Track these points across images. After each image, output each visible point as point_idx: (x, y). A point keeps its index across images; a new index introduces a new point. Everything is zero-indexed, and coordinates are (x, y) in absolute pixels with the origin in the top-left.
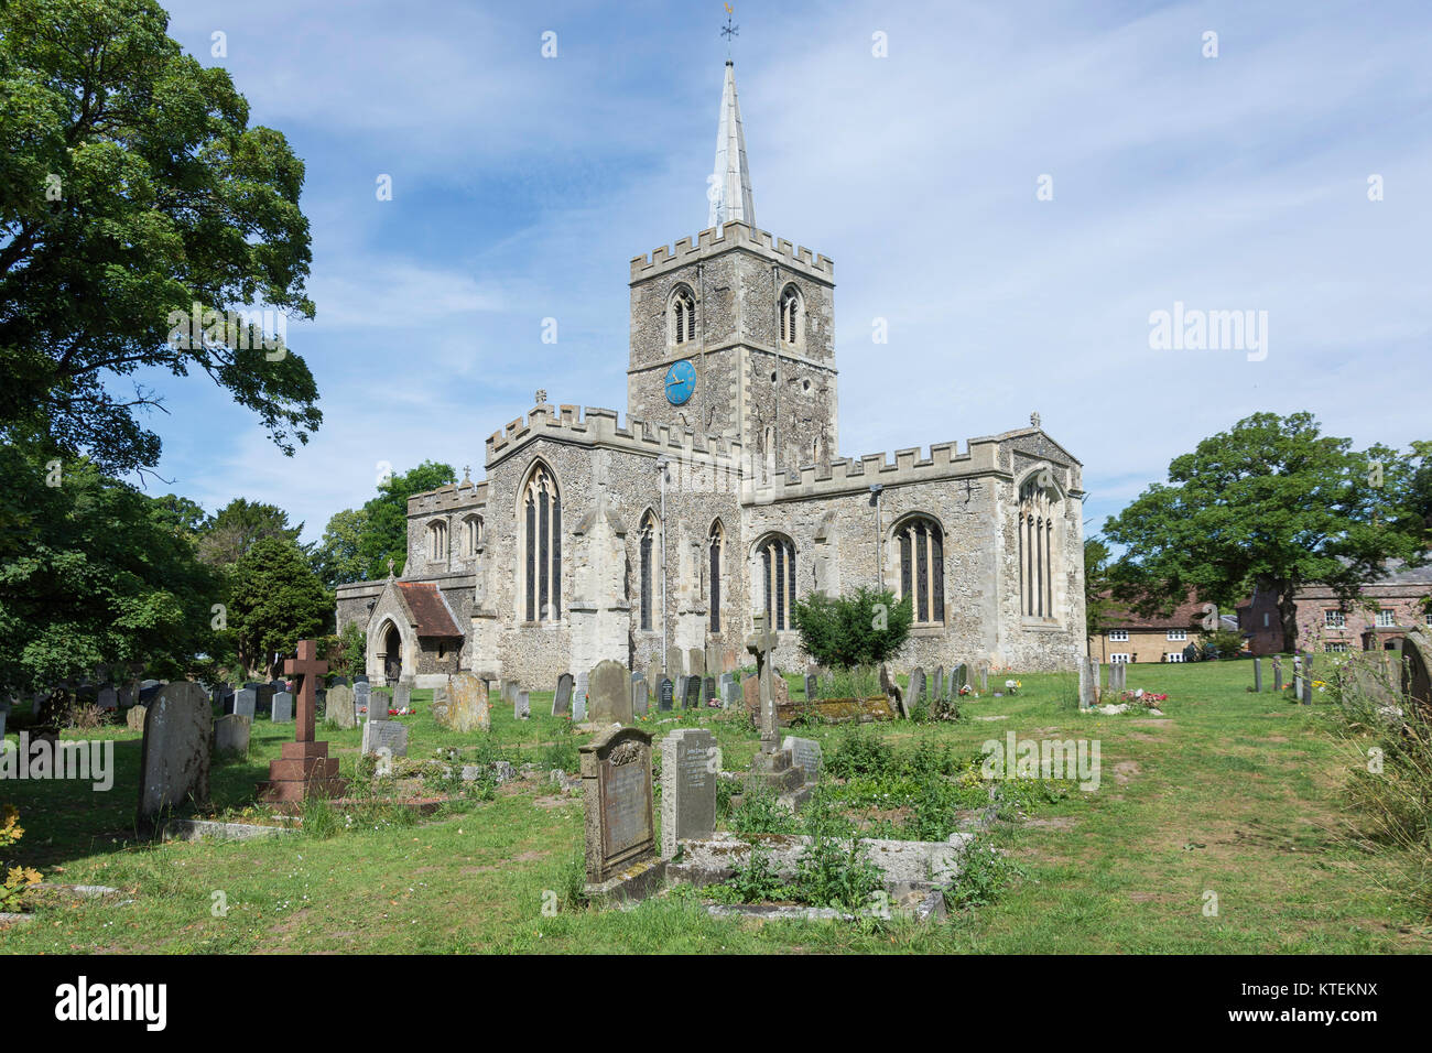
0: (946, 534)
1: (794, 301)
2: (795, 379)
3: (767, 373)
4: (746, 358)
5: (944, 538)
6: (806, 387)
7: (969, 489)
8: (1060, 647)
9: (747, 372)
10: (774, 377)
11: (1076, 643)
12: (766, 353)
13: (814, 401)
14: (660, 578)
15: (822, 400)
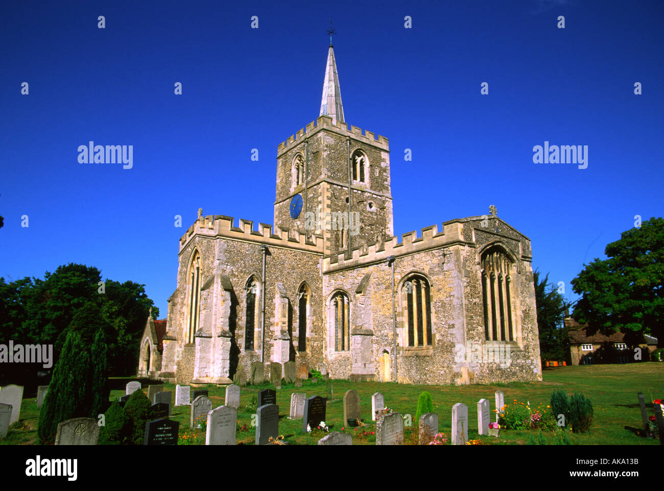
0: (432, 286)
1: (362, 159)
2: (363, 202)
3: (343, 197)
4: (327, 189)
5: (431, 288)
6: (371, 207)
7: (444, 255)
8: (518, 361)
9: (327, 197)
10: (347, 200)
11: (532, 358)
12: (342, 186)
13: (376, 214)
14: (260, 318)
15: (382, 214)
